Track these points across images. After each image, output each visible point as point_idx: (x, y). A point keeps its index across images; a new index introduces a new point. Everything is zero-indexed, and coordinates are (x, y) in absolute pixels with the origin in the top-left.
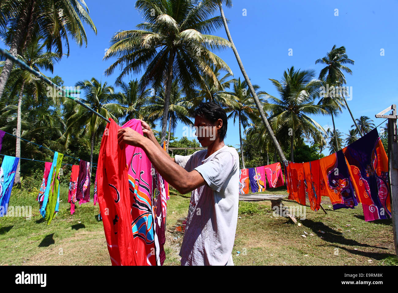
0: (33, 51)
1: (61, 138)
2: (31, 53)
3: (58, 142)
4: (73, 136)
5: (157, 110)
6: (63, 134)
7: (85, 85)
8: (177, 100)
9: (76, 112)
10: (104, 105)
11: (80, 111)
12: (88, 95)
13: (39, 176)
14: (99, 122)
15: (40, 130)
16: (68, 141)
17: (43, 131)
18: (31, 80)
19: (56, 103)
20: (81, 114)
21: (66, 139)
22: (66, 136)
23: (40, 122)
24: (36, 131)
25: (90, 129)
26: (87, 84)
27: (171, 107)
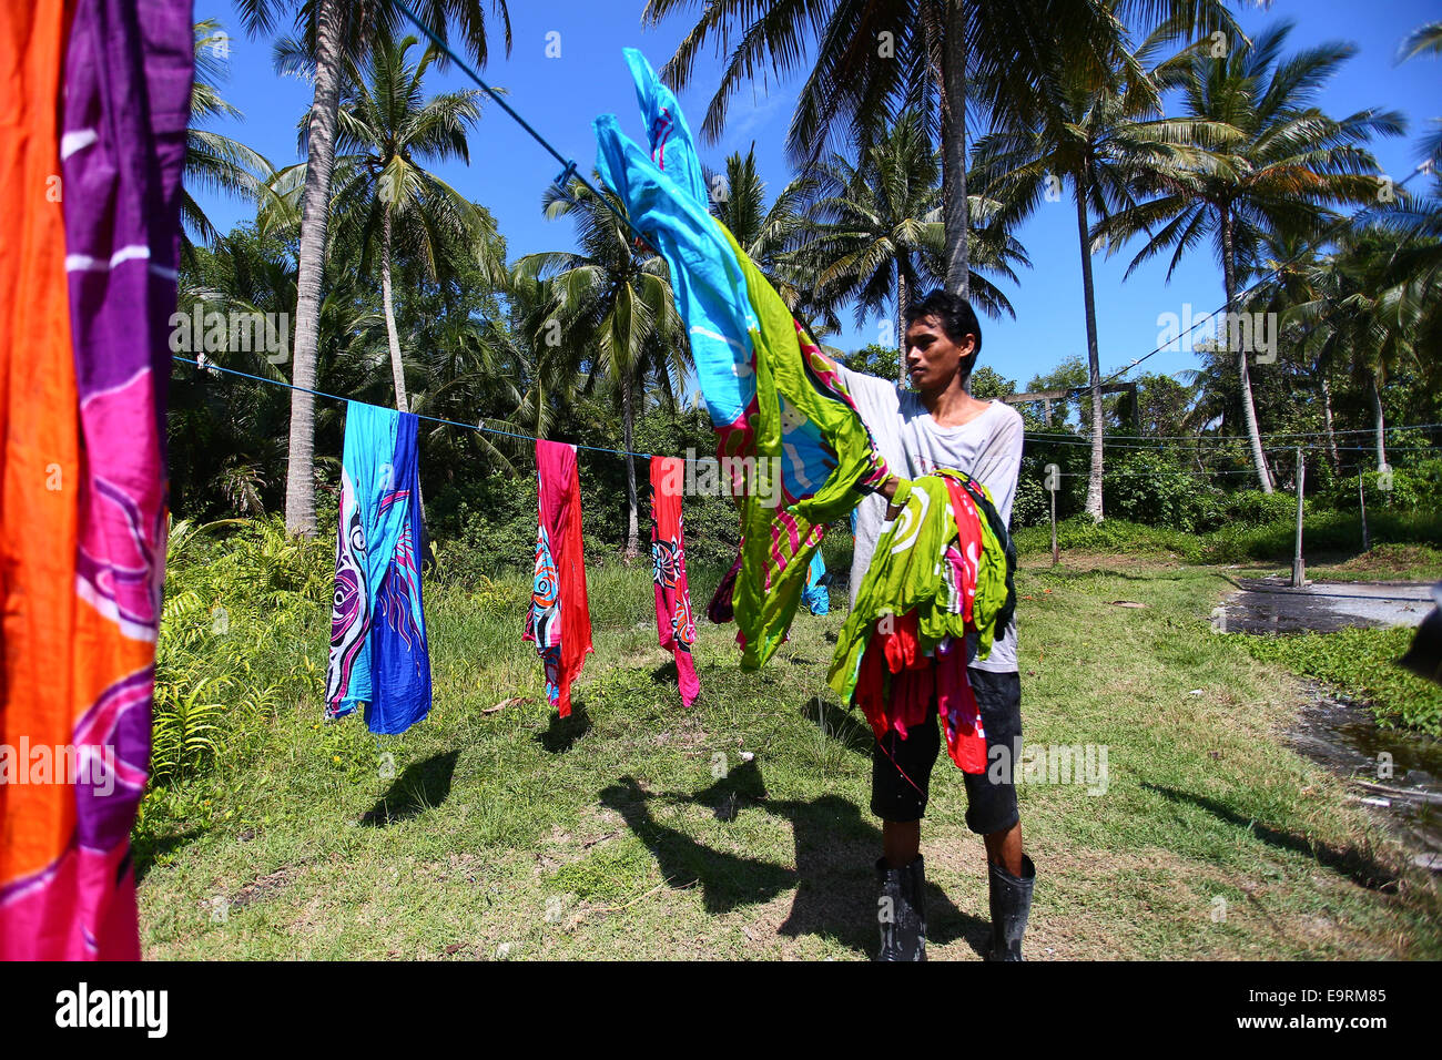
0: (392, 97)
1: (519, 408)
2: (388, 107)
3: (513, 422)
4: (557, 398)
5: (844, 254)
6: (523, 396)
7: (577, 196)
8: (924, 201)
9: (560, 301)
10: (648, 262)
11: (572, 295)
12: (587, 236)
13: (480, 538)
14: (641, 327)
15: (456, 387)
16: (544, 418)
17: (467, 389)
18: (403, 201)
19: (492, 276)
20: (576, 306)
21: (536, 411)
22: (535, 399)
23: (453, 359)
24: (447, 393)
25: (613, 359)
26: (580, 194)
27: (908, 231)
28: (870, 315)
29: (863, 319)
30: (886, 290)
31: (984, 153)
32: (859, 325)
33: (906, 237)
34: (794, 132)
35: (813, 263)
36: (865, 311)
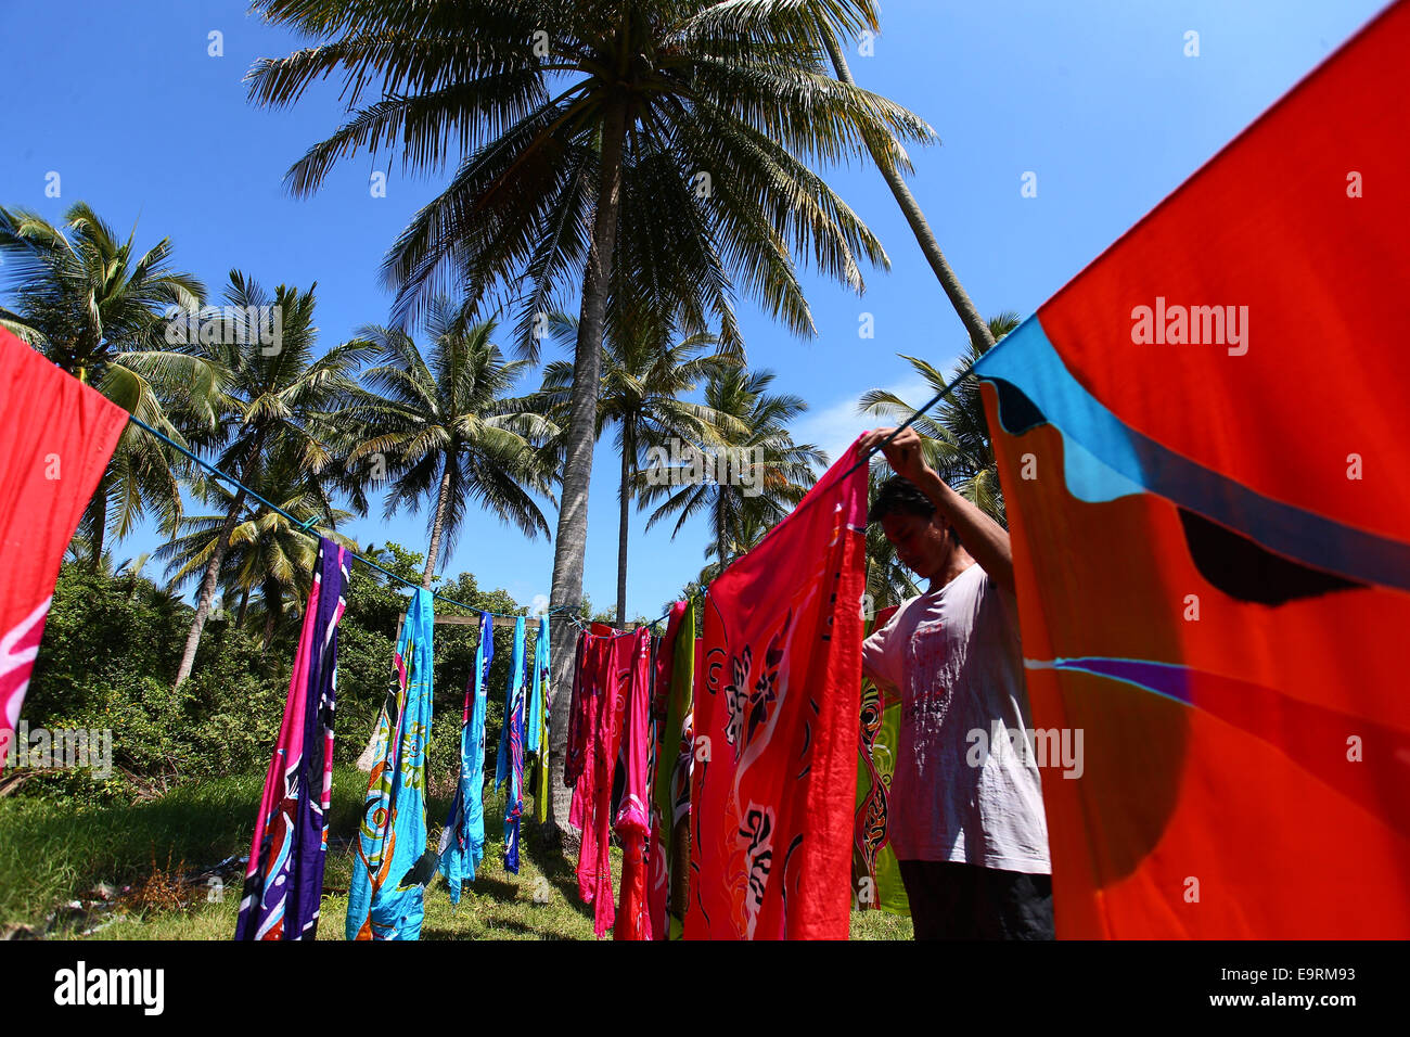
5: (393, 430)
27: (470, 424)
28: (402, 507)
29: (394, 509)
30: (426, 486)
31: (555, 376)
32: (387, 516)
33: (467, 429)
34: (398, 249)
35: (354, 431)
36: (397, 501)
